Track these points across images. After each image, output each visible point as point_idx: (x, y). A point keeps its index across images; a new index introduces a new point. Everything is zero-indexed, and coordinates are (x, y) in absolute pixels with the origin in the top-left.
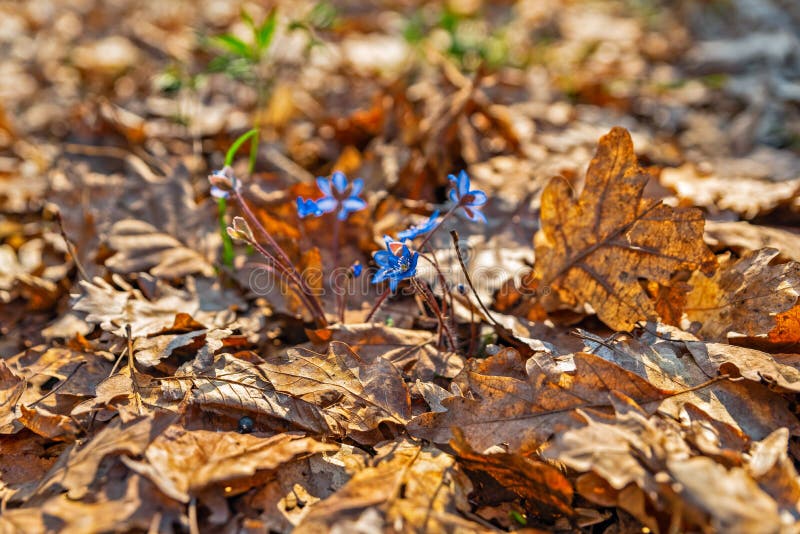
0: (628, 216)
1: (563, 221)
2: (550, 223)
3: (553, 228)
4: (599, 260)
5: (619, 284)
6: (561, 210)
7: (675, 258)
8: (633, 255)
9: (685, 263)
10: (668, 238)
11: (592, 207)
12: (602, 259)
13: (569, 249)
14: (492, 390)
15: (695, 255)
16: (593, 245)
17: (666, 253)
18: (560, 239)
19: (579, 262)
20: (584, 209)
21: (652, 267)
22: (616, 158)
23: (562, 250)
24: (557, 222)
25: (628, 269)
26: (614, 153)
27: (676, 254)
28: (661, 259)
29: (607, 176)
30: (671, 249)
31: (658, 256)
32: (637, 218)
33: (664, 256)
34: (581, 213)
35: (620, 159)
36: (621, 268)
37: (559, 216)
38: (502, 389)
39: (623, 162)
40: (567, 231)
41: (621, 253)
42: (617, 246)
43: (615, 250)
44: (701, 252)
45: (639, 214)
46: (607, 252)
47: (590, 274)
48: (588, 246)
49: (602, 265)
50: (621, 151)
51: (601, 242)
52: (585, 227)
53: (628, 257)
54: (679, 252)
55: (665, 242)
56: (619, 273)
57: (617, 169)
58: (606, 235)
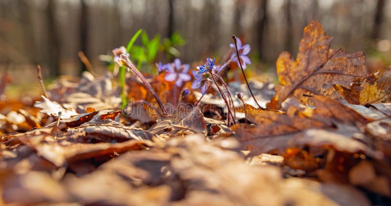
0: (323, 59)
1: (289, 71)
2: (282, 74)
3: (284, 75)
4: (310, 82)
5: (323, 90)
6: (287, 66)
7: (352, 76)
8: (329, 76)
9: (358, 77)
10: (346, 66)
11: (304, 60)
12: (312, 81)
13: (293, 83)
14: (263, 119)
15: (362, 73)
16: (305, 76)
17: (346, 73)
18: (288, 79)
19: (299, 85)
20: (299, 62)
21: (340, 80)
22: (314, 36)
23: (290, 84)
24: (286, 72)
25: (326, 82)
26: (313, 33)
27: (352, 73)
28: (344, 76)
29: (310, 45)
30: (349, 71)
31: (342, 74)
32: (328, 59)
33: (345, 75)
34: (298, 65)
35: (316, 36)
36: (323, 83)
37: (286, 69)
38: (269, 118)
39: (317, 37)
40: (291, 75)
41: (322, 76)
42: (319, 73)
43: (318, 76)
44: (365, 71)
45: (329, 57)
46: (314, 77)
47: (305, 89)
48: (303, 77)
49: (312, 84)
50: (316, 31)
51: (310, 74)
52: (301, 70)
53: (326, 77)
54: (353, 72)
55: (345, 68)
56: (322, 85)
57: (315, 40)
58: (312, 70)
